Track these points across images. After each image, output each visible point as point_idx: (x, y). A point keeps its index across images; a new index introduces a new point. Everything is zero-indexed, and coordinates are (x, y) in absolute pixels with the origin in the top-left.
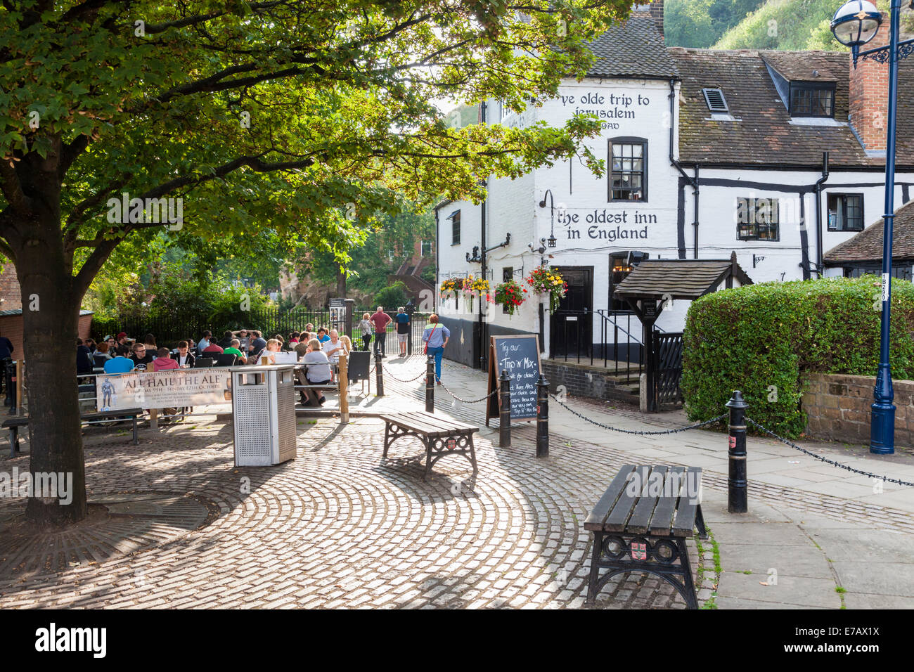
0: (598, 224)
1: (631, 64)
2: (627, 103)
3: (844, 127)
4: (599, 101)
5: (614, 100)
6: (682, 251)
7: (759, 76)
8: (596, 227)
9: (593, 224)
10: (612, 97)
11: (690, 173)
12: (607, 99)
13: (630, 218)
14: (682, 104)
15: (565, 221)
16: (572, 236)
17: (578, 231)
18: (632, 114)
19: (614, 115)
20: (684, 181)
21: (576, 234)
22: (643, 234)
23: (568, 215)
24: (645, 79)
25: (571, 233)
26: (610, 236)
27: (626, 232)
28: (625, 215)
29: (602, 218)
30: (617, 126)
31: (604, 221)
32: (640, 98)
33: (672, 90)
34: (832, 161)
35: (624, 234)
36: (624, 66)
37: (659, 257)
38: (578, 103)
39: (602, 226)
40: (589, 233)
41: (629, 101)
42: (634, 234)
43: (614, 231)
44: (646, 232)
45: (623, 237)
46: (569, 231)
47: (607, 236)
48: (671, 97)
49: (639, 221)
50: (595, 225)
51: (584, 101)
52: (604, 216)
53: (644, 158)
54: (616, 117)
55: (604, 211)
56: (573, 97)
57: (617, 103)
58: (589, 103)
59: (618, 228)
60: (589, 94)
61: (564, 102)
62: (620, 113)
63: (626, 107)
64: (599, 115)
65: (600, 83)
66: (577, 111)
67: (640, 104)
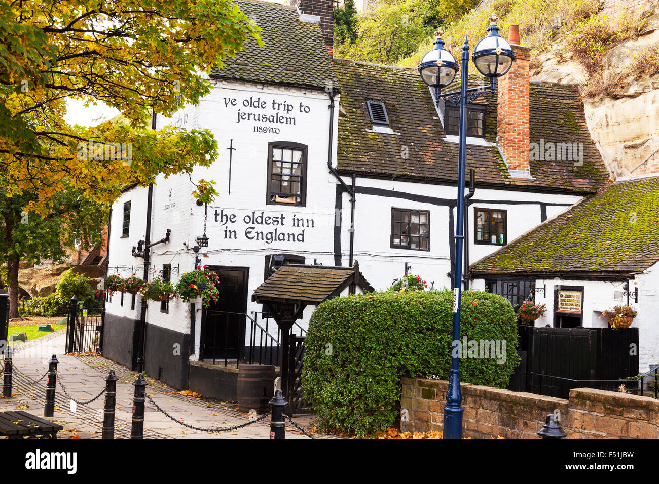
0: (256, 225)
1: (294, 73)
2: (288, 110)
3: (493, 147)
4: (262, 105)
5: (276, 106)
6: (338, 256)
7: (420, 93)
8: (253, 228)
9: (251, 225)
10: (274, 103)
11: (347, 181)
12: (269, 105)
13: (288, 221)
14: (341, 115)
15: (221, 221)
16: (228, 236)
17: (234, 232)
18: (293, 121)
19: (275, 120)
20: (341, 188)
21: (233, 234)
22: (300, 238)
23: (226, 215)
24: (306, 89)
25: (228, 233)
26: (267, 238)
28: (282, 218)
29: (259, 220)
30: (277, 131)
32: (301, 106)
33: (332, 101)
34: (478, 178)
35: (281, 237)
36: (287, 74)
37: (315, 260)
38: (239, 105)
39: (259, 228)
40: (246, 233)
41: (290, 108)
42: (291, 237)
43: (271, 233)
44: (303, 235)
45: (280, 240)
46: (226, 231)
47: (264, 237)
48: (331, 107)
49: (296, 224)
50: (253, 226)
51: (246, 103)
52: (262, 217)
53: (303, 163)
54: (277, 122)
55: (262, 213)
56: (235, 100)
57: (279, 109)
58: (251, 106)
59: (276, 230)
60: (251, 98)
61: (225, 103)
62: (281, 118)
63: (288, 113)
64: (261, 118)
65: (263, 89)
66: (239, 113)
67: (301, 111)
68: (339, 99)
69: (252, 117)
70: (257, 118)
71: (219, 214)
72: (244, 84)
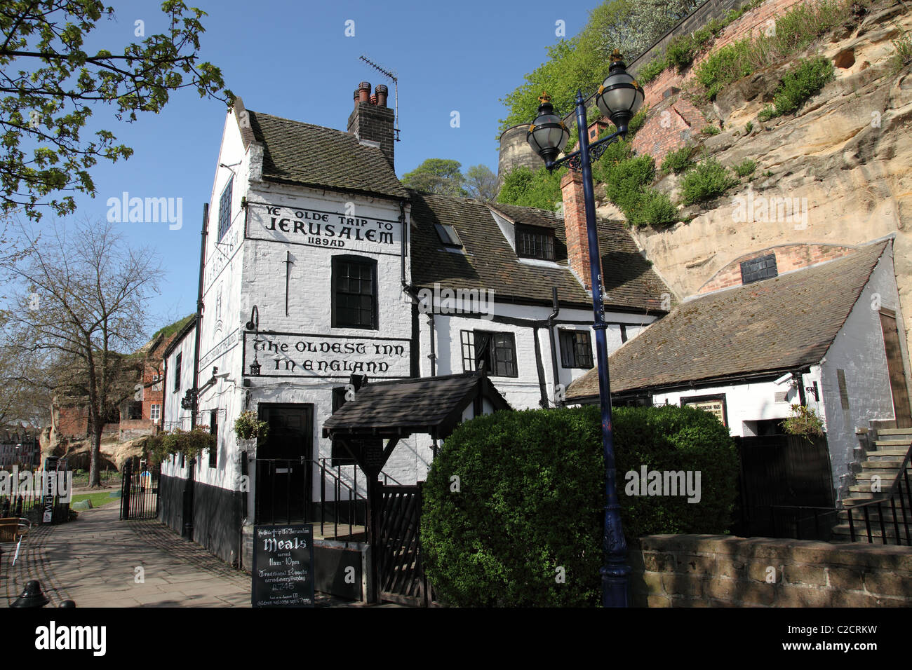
3: (565, 270)
9: (313, 352)
14: (413, 227)
24: (373, 197)
30: (341, 243)
33: (403, 211)
34: (560, 298)
44: (375, 363)
48: (402, 219)
52: (327, 343)
53: (374, 281)
64: (322, 229)
65: (324, 195)
68: (410, 211)
69: (312, 227)
72: (302, 189)
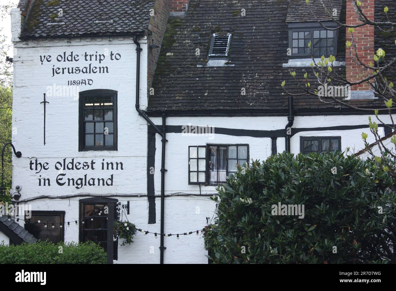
0: (67, 171)
1: (106, 21)
2: (100, 60)
3: (341, 67)
5: (88, 58)
10: (86, 56)
11: (157, 121)
12: (82, 57)
13: (98, 166)
15: (36, 169)
16: (42, 184)
17: (48, 179)
18: (106, 70)
19: (88, 71)
20: (152, 131)
23: (40, 164)
25: (42, 181)
26: (78, 184)
27: (93, 179)
28: (93, 163)
29: (70, 166)
30: (90, 81)
31: (73, 169)
32: (112, 54)
33: (138, 45)
35: (91, 182)
36: (97, 24)
38: (54, 61)
39: (70, 174)
40: (58, 180)
41: (102, 58)
42: (101, 182)
43: (81, 179)
44: (112, 179)
45: (90, 185)
46: (40, 179)
47: (75, 183)
48: (139, 50)
49: (105, 168)
50: (64, 172)
51: (60, 58)
52: (72, 163)
53: (114, 109)
54: (90, 72)
55: (73, 160)
56: (50, 56)
57: (91, 60)
58: (65, 61)
59: (86, 176)
60: (65, 53)
61: (41, 60)
62: (94, 69)
63: (100, 62)
64: (74, 71)
66: (53, 69)
67: (112, 59)
68: (146, 41)
69: (66, 71)
70: (70, 71)
71: (33, 164)
